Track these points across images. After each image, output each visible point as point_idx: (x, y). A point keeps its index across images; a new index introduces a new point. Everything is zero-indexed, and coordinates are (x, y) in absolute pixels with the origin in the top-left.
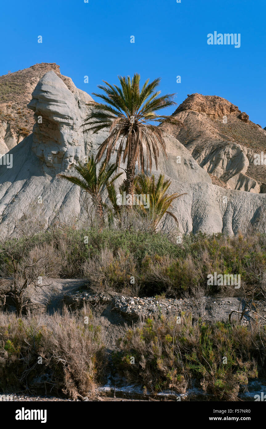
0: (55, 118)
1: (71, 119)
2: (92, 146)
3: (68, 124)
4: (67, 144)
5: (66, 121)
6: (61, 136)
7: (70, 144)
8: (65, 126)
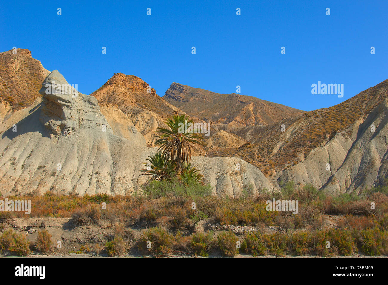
0: (59, 101)
1: (71, 103)
2: (83, 121)
3: (68, 106)
4: (67, 119)
5: (66, 104)
6: (63, 113)
7: (69, 119)
8: (66, 107)
